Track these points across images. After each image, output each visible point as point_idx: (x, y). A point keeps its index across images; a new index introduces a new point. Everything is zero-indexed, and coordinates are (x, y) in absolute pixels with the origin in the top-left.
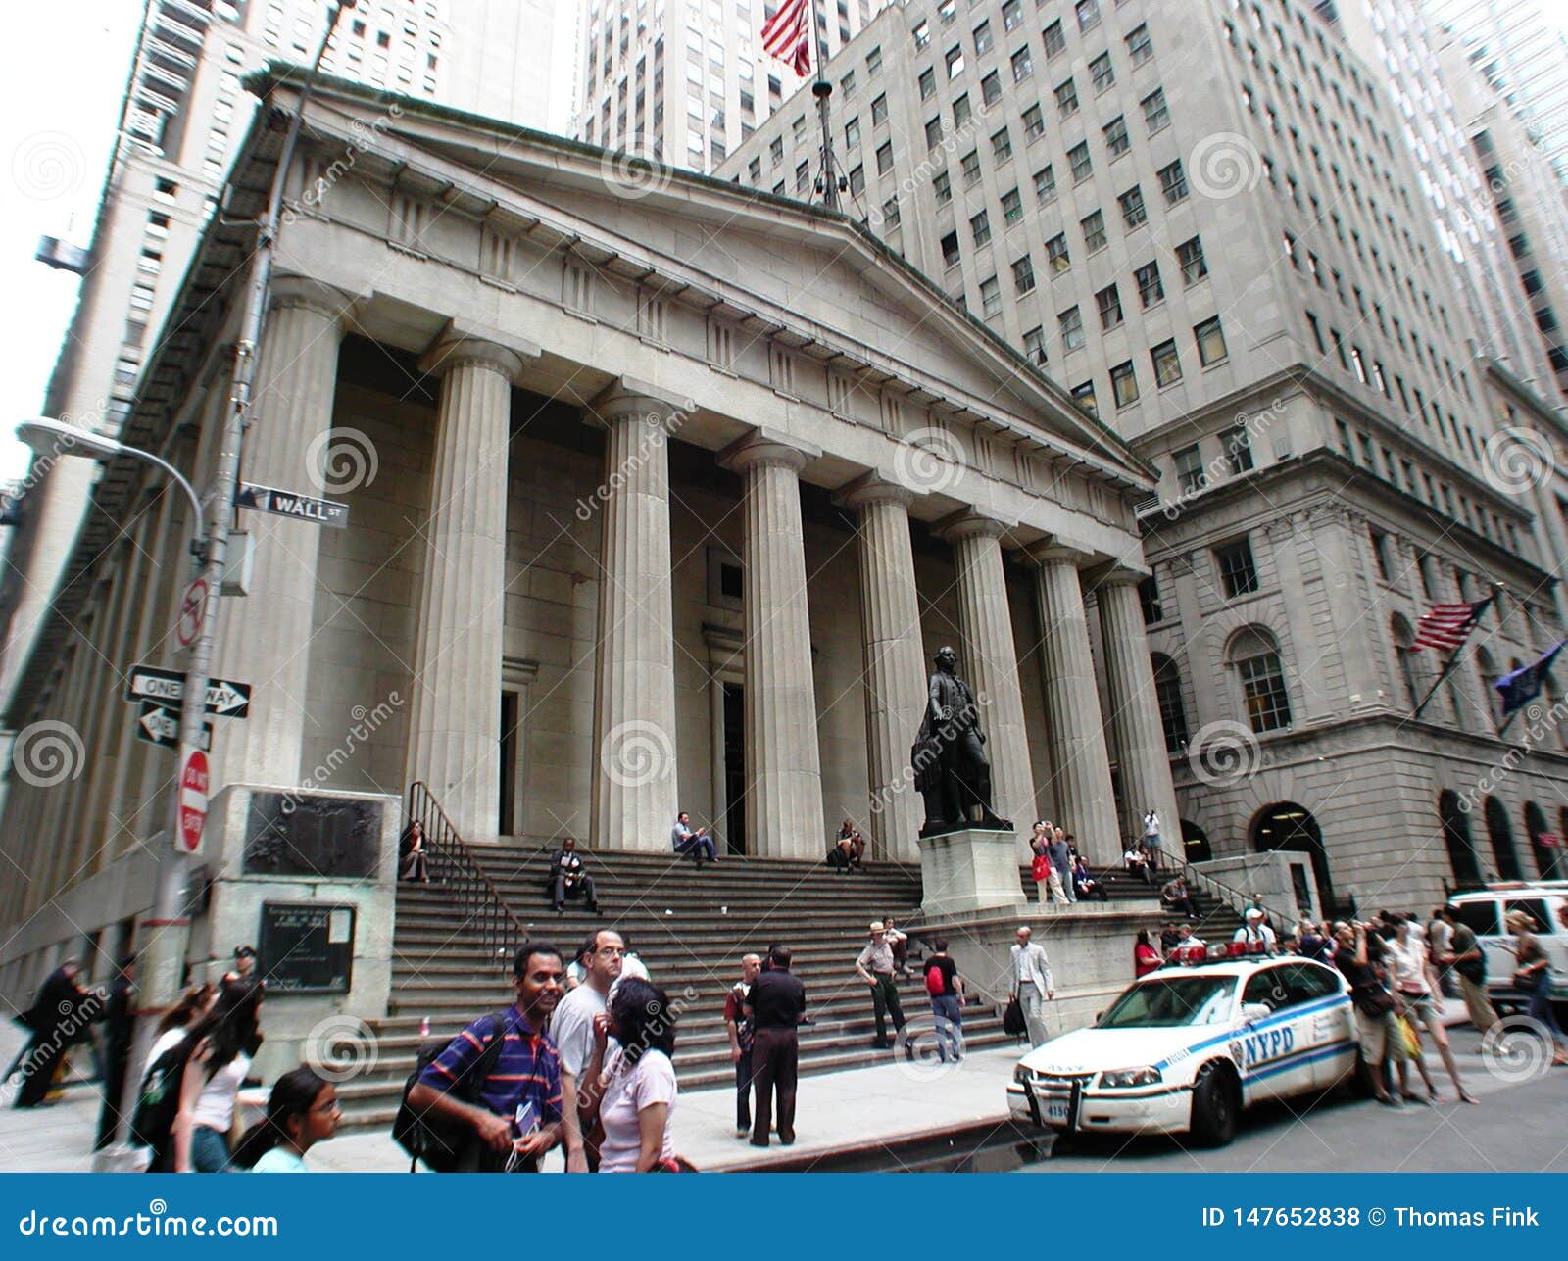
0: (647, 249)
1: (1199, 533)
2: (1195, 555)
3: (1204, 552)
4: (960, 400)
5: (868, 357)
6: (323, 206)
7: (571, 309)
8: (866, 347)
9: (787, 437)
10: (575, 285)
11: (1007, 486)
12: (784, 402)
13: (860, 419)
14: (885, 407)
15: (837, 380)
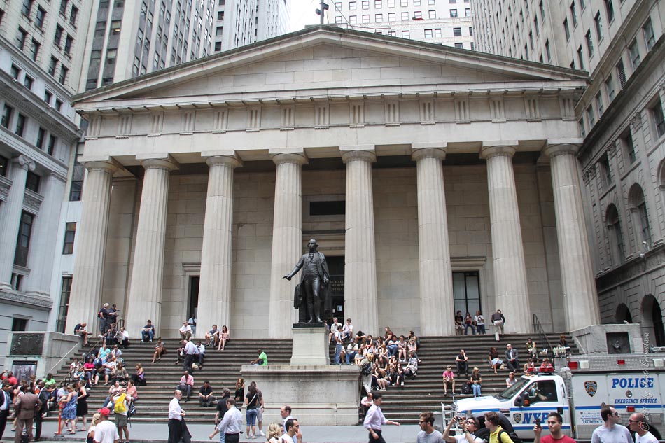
0: (208, 95)
4: (396, 91)
5: (330, 93)
6: (97, 134)
7: (182, 132)
8: (328, 89)
9: (283, 149)
10: (186, 121)
11: (443, 125)
12: (285, 132)
13: (332, 124)
14: (352, 111)
15: (320, 109)
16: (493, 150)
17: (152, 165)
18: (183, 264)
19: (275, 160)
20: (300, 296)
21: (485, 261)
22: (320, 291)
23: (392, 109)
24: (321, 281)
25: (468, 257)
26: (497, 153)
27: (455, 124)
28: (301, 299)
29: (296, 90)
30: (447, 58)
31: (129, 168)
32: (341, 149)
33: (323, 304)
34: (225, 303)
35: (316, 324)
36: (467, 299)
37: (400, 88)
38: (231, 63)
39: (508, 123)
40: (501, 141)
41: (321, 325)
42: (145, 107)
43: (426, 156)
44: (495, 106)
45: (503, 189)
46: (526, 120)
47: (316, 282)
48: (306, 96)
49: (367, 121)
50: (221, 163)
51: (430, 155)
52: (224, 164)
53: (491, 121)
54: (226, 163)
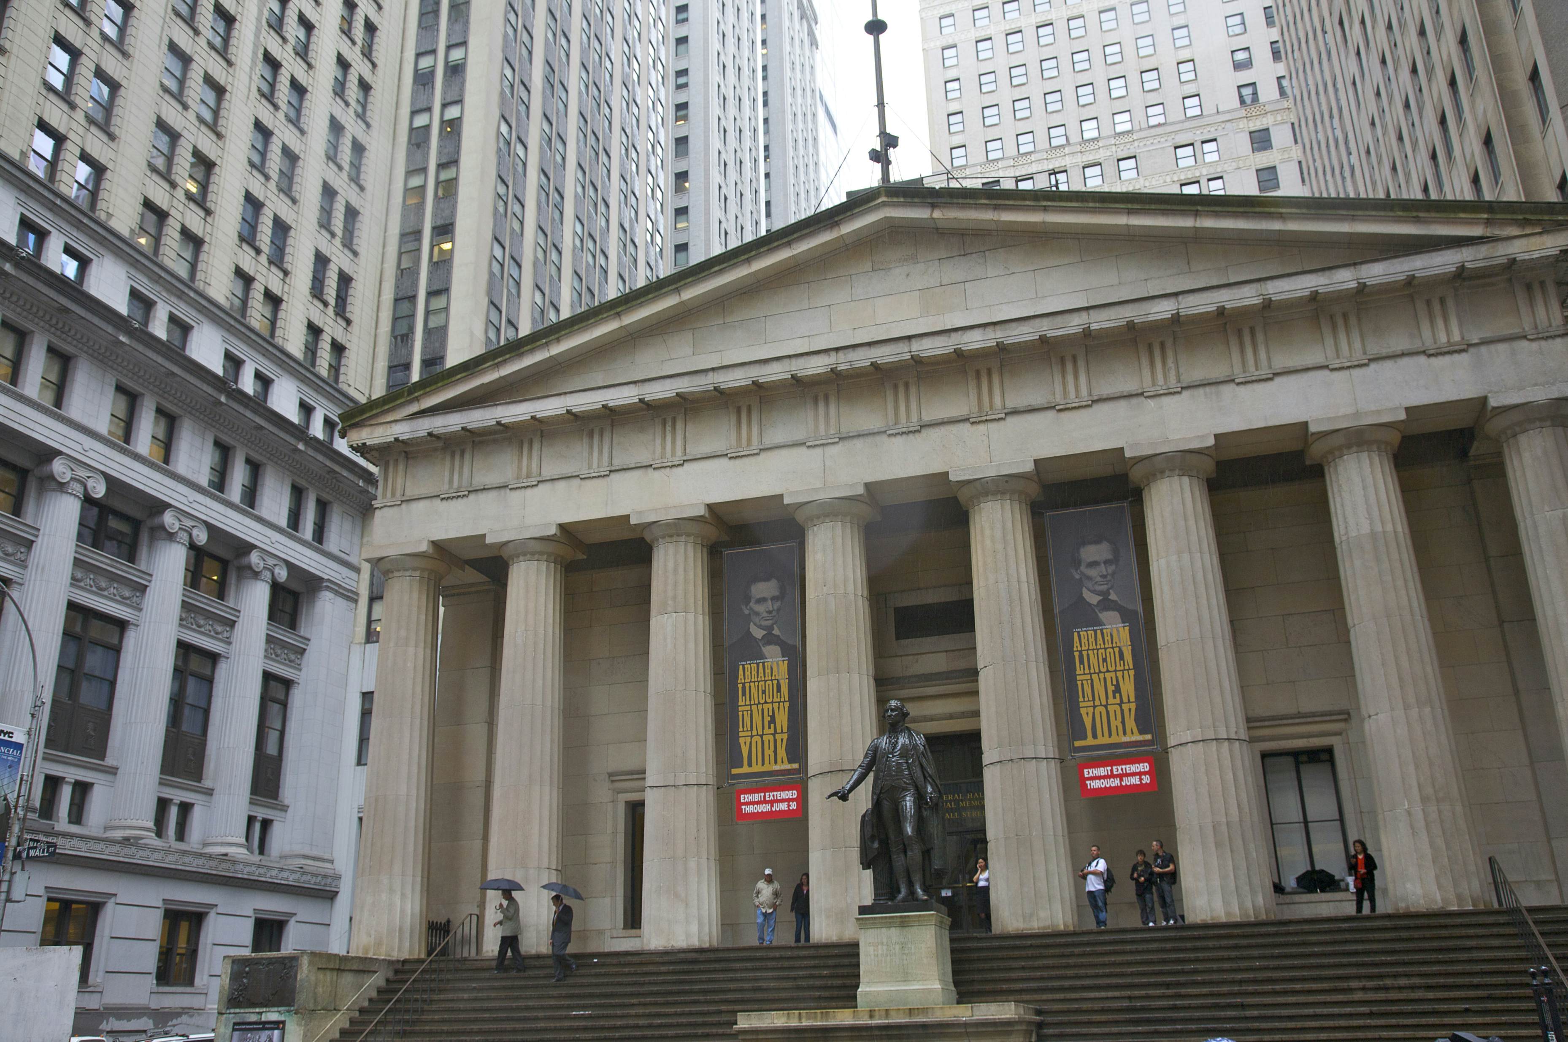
0: (635, 382)
4: (1076, 324)
5: (916, 347)
6: (399, 493)
7: (584, 472)
8: (909, 338)
9: (816, 490)
10: (591, 447)
11: (1201, 391)
12: (818, 451)
13: (927, 417)
14: (972, 384)
15: (896, 387)
16: (1339, 440)
17: (524, 554)
18: (610, 775)
19: (800, 517)
20: (873, 838)
21: (1346, 720)
22: (920, 823)
23: (1069, 367)
24: (920, 797)
25: (1299, 715)
26: (1349, 446)
27: (1232, 386)
28: (876, 845)
29: (837, 349)
30: (1198, 224)
31: (477, 564)
32: (952, 478)
33: (927, 853)
34: (704, 861)
35: (913, 904)
36: (1306, 822)
37: (1085, 314)
38: (682, 303)
39: (1373, 366)
40: (1357, 414)
41: (924, 906)
42: (499, 423)
43: (1162, 472)
44: (1334, 328)
45: (1373, 535)
46: (1424, 352)
47: (909, 802)
48: (862, 359)
49: (1010, 404)
50: (678, 535)
51: (1172, 470)
52: (683, 538)
53: (1327, 367)
54: (688, 535)
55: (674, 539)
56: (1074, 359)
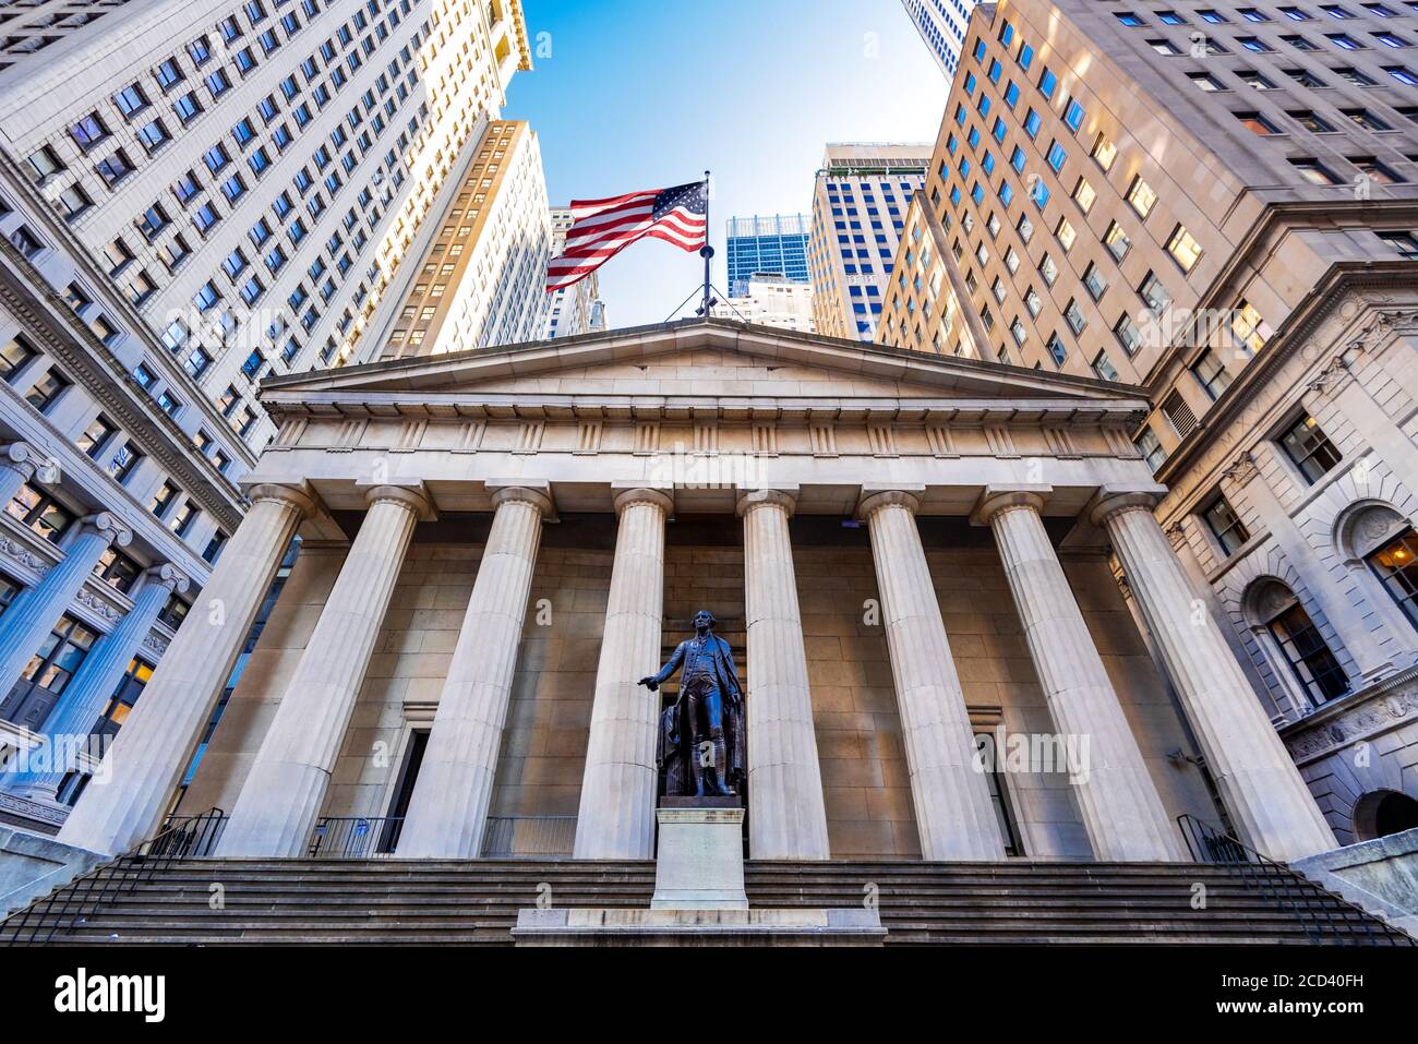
0: (512, 394)
1: (1247, 429)
2: (1254, 453)
3: (1262, 446)
4: (831, 405)
5: (721, 403)
6: (291, 443)
7: (456, 449)
8: (718, 397)
9: (639, 482)
10: (466, 433)
11: (912, 458)
12: (642, 459)
13: (722, 449)
14: (756, 434)
15: (702, 430)
16: (1008, 499)
17: (386, 498)
18: (405, 704)
19: (622, 497)
21: (999, 712)
23: (823, 434)
24: (724, 696)
26: (1015, 505)
27: (932, 459)
29: (666, 396)
30: (910, 365)
37: (837, 400)
39: (1025, 460)
40: (1019, 484)
43: (888, 504)
44: (995, 437)
45: (1039, 560)
46: (1055, 456)
47: (715, 698)
48: (682, 405)
49: (781, 450)
50: (522, 500)
51: (895, 503)
52: (525, 503)
53: (994, 456)
54: (529, 502)
55: (518, 502)
56: (826, 431)
